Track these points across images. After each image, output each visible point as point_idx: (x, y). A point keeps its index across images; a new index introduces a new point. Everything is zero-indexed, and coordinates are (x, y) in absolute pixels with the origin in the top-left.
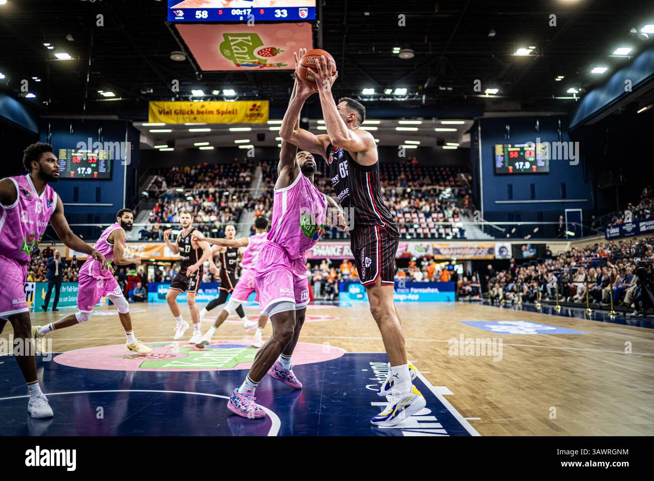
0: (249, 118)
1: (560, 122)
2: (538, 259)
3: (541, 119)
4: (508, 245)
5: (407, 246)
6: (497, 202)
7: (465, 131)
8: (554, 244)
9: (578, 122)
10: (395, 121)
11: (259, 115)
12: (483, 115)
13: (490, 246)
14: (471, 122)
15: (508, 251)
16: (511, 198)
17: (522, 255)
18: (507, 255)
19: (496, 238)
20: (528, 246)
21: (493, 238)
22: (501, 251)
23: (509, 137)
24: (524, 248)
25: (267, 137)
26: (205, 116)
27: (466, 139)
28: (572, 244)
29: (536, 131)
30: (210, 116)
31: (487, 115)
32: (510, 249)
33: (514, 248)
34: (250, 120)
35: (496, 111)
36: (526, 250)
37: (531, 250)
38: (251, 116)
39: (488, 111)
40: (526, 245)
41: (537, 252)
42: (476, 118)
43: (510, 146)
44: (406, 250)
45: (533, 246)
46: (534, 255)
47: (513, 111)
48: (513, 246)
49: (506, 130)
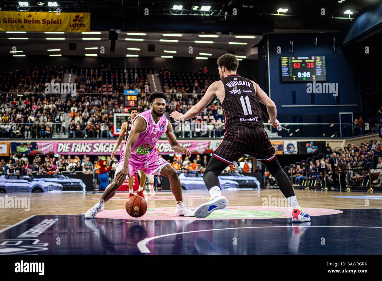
0: (72, 28)
1: (334, 39)
2: (319, 154)
3: (319, 36)
4: (294, 142)
5: (209, 143)
6: (282, 106)
7: (254, 45)
8: (332, 142)
9: (351, 39)
10: (195, 35)
11: (81, 25)
12: (272, 31)
13: (279, 144)
14: (261, 37)
15: (294, 148)
16: (294, 103)
17: (306, 151)
18: (293, 151)
19: (283, 136)
20: (311, 143)
21: (280, 137)
22: (288, 148)
23: (292, 51)
24: (307, 144)
25: (78, 46)
26: (32, 25)
27: (254, 52)
28: (346, 141)
29: (315, 46)
30: (37, 25)
31: (276, 31)
32: (296, 146)
33: (299, 145)
34: (73, 29)
35: (282, 28)
36: (309, 147)
37: (314, 147)
38: (74, 26)
39: (276, 28)
40: (309, 142)
41: (318, 148)
42: (265, 34)
43: (293, 58)
44: (209, 147)
45: (315, 143)
46: (316, 151)
47: (297, 28)
48: (298, 143)
49: (290, 45)
